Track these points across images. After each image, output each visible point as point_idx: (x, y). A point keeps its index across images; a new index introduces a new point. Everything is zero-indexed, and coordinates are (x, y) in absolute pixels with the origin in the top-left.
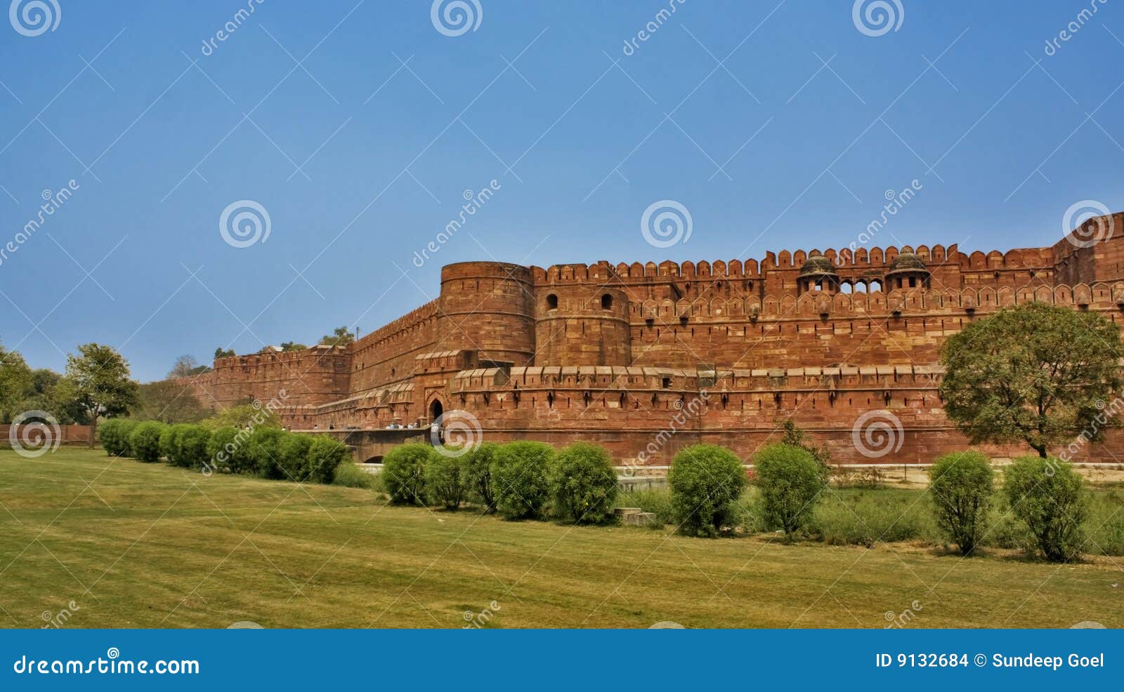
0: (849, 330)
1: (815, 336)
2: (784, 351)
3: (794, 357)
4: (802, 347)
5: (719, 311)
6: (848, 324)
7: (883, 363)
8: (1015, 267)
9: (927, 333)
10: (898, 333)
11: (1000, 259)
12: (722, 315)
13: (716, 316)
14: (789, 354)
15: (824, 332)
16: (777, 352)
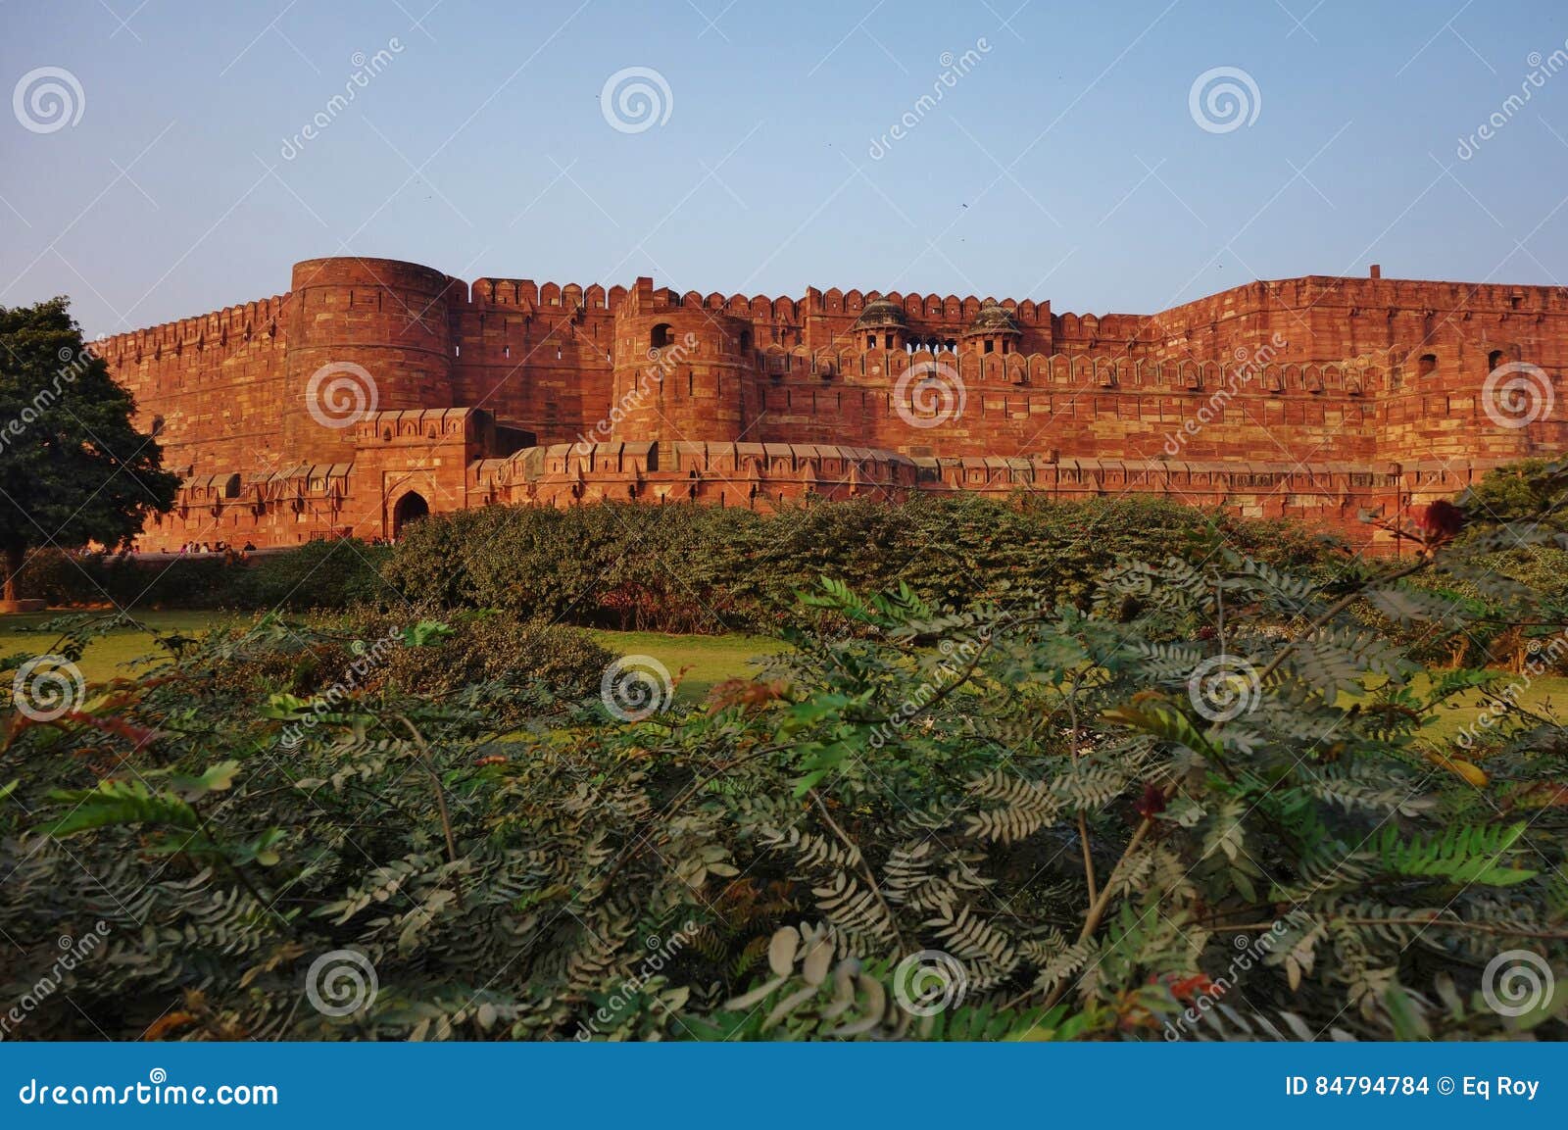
0: (1048, 408)
1: (1006, 414)
2: (966, 433)
3: (978, 442)
4: (988, 428)
5: (876, 370)
6: (1046, 399)
7: (1091, 455)
8: (1112, 337)
9: (1143, 418)
10: (1110, 414)
11: (1094, 325)
12: (880, 375)
13: (872, 376)
14: (973, 437)
15: (1018, 409)
16: (956, 433)
